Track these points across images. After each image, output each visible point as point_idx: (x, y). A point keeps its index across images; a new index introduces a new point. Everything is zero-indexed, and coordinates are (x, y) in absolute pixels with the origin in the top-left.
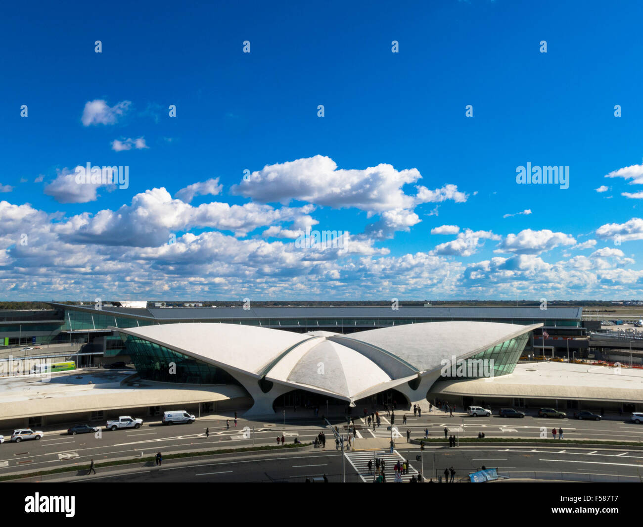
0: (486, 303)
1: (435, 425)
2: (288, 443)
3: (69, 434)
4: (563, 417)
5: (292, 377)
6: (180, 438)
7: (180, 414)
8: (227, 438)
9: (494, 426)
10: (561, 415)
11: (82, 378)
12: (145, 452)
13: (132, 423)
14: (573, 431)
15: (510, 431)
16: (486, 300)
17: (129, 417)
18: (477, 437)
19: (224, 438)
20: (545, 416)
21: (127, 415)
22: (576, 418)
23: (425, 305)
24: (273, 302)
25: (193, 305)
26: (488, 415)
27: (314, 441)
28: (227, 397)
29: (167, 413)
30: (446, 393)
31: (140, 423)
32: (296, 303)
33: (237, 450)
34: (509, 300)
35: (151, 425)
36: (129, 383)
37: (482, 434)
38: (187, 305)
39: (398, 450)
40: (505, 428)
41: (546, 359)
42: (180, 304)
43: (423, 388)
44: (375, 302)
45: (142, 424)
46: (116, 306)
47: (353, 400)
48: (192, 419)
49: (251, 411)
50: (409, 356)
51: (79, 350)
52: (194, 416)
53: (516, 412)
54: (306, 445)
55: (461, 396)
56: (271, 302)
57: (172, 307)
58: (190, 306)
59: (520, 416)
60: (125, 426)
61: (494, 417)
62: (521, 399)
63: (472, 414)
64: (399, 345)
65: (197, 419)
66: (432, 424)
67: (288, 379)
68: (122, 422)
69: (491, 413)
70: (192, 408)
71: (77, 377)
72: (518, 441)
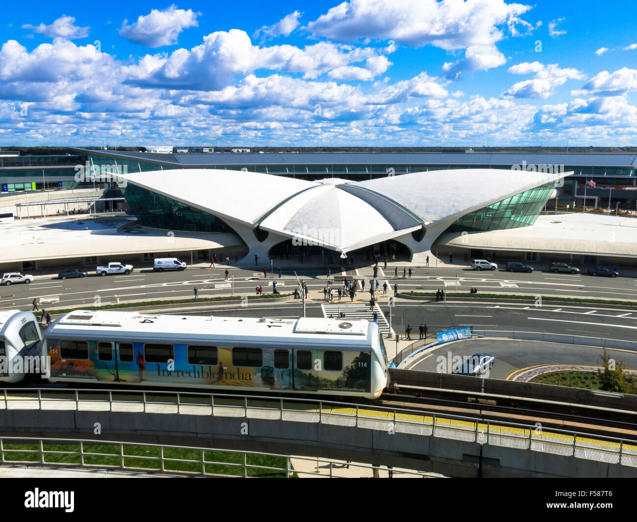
0: (548, 150)
1: (430, 278)
2: (266, 293)
3: (60, 278)
4: (576, 273)
5: (289, 226)
6: (164, 285)
7: (170, 262)
8: (211, 287)
9: (495, 281)
10: (574, 270)
11: (83, 224)
12: (121, 299)
13: (122, 269)
14: (581, 288)
15: (510, 286)
16: (550, 146)
17: (119, 264)
18: (470, 292)
19: (208, 286)
20: (556, 271)
21: (117, 261)
22: (590, 274)
23: (467, 152)
24: (323, 147)
25: (240, 150)
26: (493, 269)
27: (294, 292)
28: (221, 245)
29: (156, 260)
30: (451, 245)
31: (130, 269)
32: (345, 149)
33: (212, 299)
34: (575, 146)
35: (142, 272)
36: (128, 230)
37: (474, 289)
38: (235, 150)
39: (379, 303)
40: (506, 283)
41: (587, 209)
42: (228, 150)
43: (428, 240)
44: (428, 148)
45: (132, 270)
46: (141, 152)
47: (344, 251)
48: (183, 266)
49: (245, 260)
50: (417, 205)
51: (102, 195)
52: (185, 263)
53: (524, 266)
54: (285, 296)
55: (469, 249)
56: (321, 147)
57: (219, 153)
58: (238, 151)
59: (528, 271)
60: (115, 272)
61: (499, 271)
62: (535, 254)
63: (476, 268)
64: (409, 194)
65: (188, 266)
66: (428, 277)
67: (285, 229)
68: (112, 268)
69: (497, 267)
70: (183, 256)
71: (78, 222)
72: (512, 298)
